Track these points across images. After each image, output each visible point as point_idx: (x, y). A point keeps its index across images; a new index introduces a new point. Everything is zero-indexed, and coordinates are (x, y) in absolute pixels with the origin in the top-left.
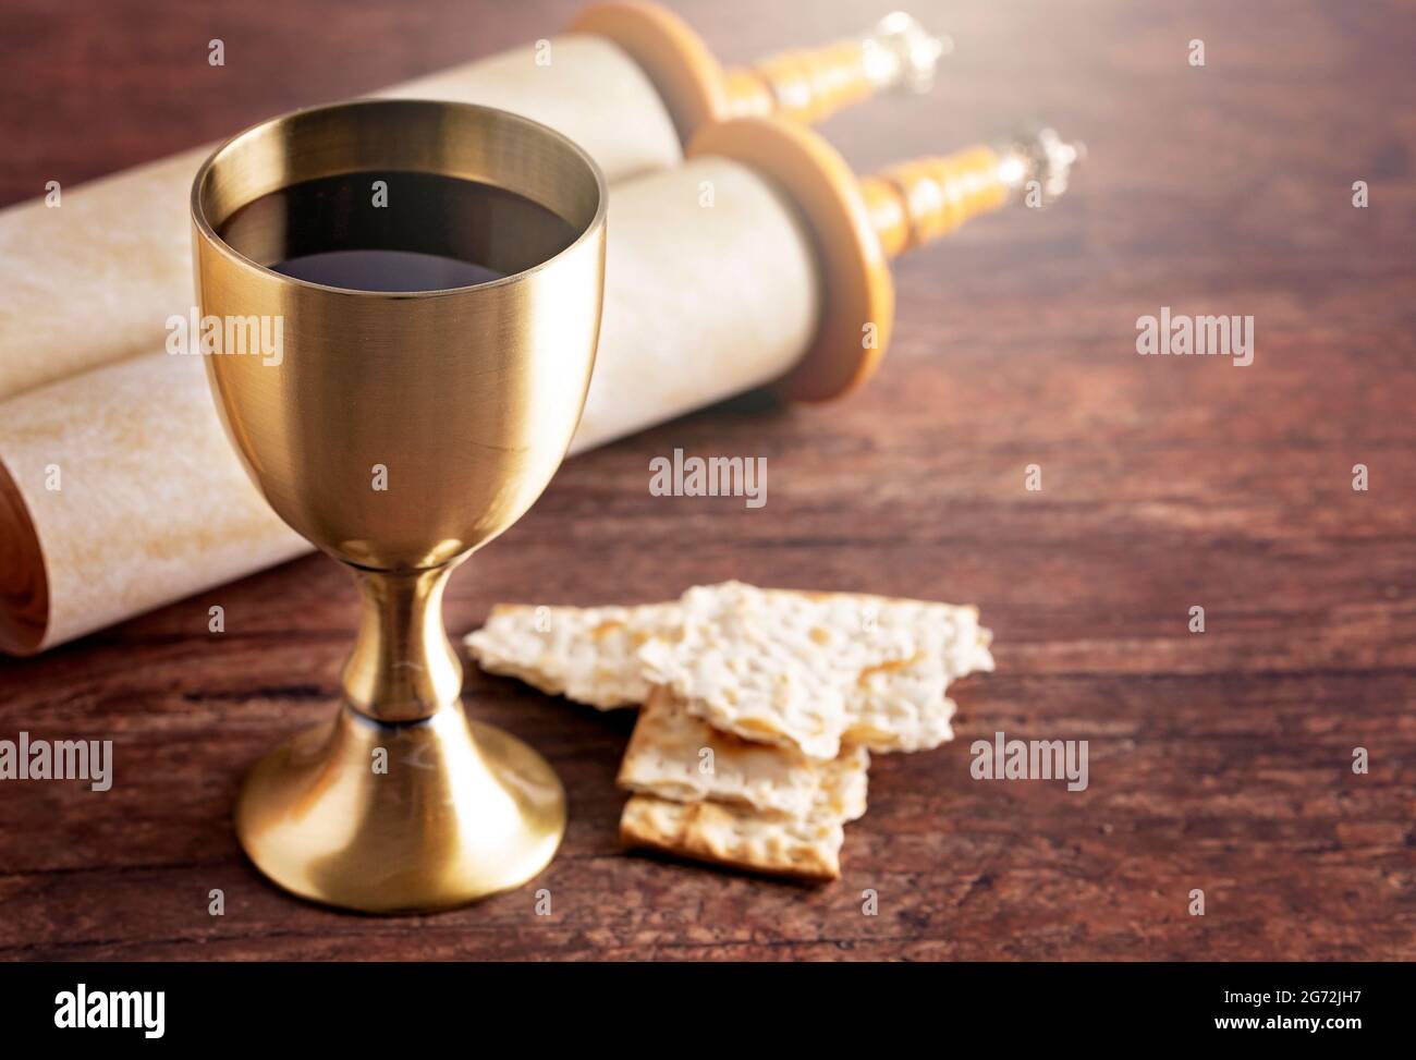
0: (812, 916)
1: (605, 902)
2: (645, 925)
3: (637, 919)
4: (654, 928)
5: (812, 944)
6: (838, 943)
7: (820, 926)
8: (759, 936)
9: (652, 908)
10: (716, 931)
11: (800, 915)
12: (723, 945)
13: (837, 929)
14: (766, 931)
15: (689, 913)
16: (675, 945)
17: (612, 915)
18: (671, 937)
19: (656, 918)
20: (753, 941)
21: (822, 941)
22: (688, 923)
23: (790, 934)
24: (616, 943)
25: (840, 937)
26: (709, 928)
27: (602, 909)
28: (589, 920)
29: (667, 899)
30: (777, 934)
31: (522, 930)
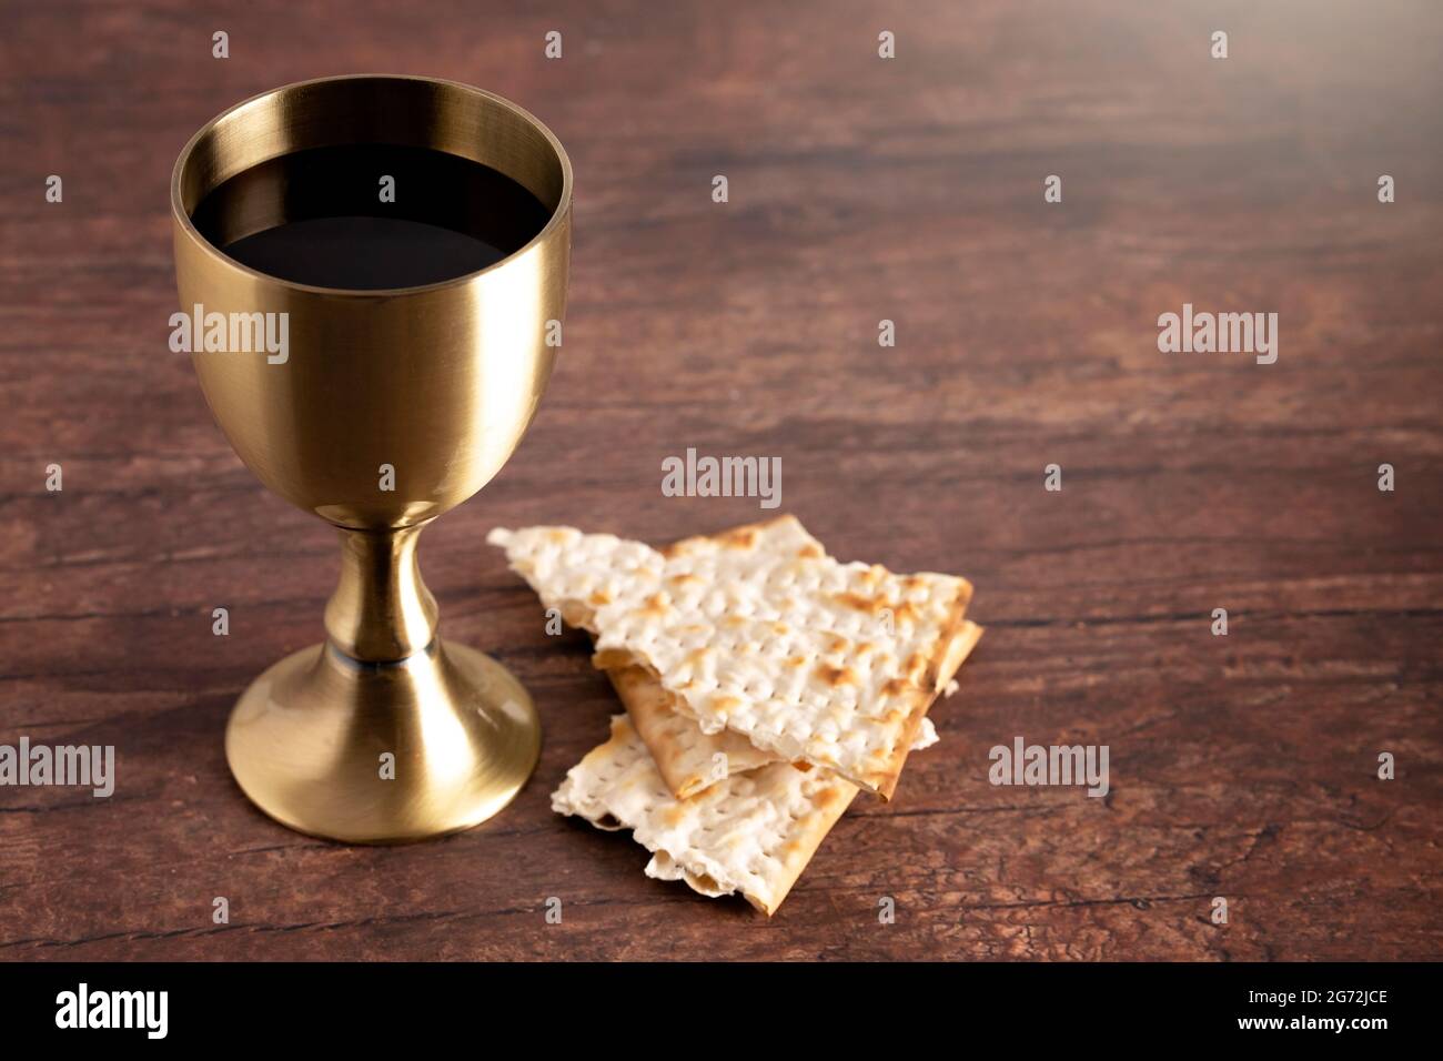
0: (1106, 875)
1: (908, 863)
2: (950, 886)
3: (941, 879)
4: (959, 889)
5: (1110, 903)
6: (1134, 902)
7: (1116, 885)
8: (1059, 897)
9: (955, 868)
10: (1018, 891)
11: (1095, 873)
12: (1026, 906)
13: (1132, 888)
14: (1065, 891)
15: (990, 873)
16: (980, 906)
17: (917, 875)
18: (976, 897)
19: (959, 878)
20: (1053, 901)
21: (1119, 901)
22: (990, 883)
23: (1088, 894)
24: (924, 904)
25: (1135, 896)
26: (1012, 889)
27: (908, 869)
28: (895, 881)
29: (968, 858)
30: (1076, 894)
31: (833, 893)
